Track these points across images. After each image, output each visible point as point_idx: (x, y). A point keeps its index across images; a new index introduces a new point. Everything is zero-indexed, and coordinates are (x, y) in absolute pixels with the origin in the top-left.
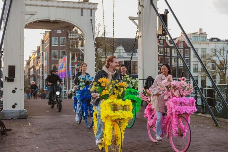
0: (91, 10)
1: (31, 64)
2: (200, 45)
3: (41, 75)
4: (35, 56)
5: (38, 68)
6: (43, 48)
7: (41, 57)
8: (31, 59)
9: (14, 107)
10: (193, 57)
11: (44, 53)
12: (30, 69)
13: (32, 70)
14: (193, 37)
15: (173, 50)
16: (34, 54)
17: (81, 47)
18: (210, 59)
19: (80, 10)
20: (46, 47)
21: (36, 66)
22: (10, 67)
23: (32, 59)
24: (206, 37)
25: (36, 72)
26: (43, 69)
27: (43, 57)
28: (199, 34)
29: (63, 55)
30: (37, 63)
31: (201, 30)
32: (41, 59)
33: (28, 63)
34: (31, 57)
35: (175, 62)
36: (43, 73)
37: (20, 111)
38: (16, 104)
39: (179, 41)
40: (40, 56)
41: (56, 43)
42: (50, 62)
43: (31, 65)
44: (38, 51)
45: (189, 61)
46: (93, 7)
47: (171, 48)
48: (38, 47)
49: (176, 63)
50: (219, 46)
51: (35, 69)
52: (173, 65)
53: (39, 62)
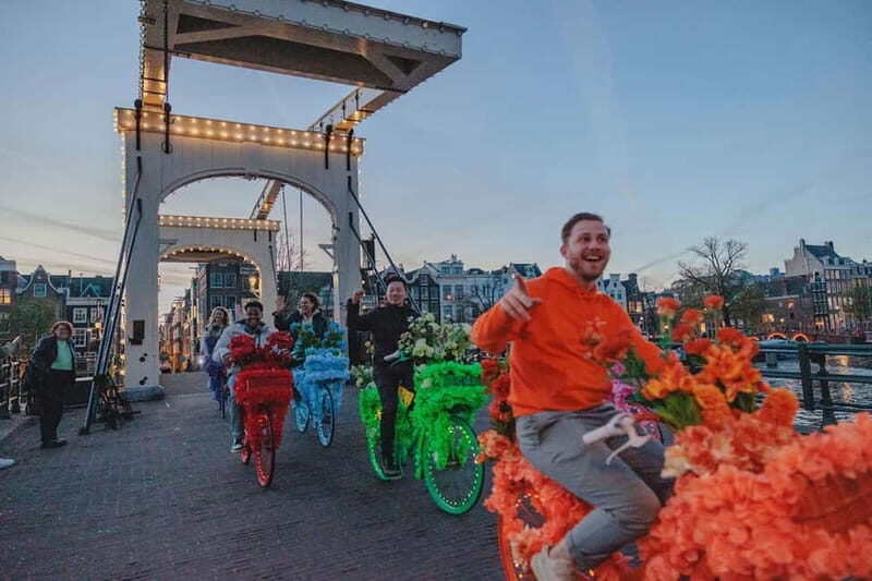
1: (175, 321)
3: (192, 338)
4: (181, 305)
5: (188, 325)
6: (195, 292)
8: (174, 312)
9: (142, 383)
11: (198, 300)
12: (172, 329)
13: (176, 331)
14: (442, 268)
16: (179, 303)
18: (468, 302)
19: (253, 233)
20: (201, 290)
21: (184, 323)
22: (135, 323)
23: (176, 312)
24: (461, 268)
25: (184, 333)
28: (451, 264)
30: (186, 318)
31: (454, 257)
32: (192, 310)
33: (169, 319)
34: (174, 308)
37: (153, 389)
38: (146, 378)
39: (420, 275)
40: (191, 306)
41: (218, 283)
43: (174, 324)
44: (188, 296)
48: (186, 290)
50: (481, 281)
51: (181, 328)
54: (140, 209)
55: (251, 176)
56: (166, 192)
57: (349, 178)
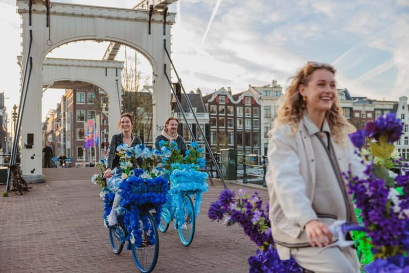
0: (117, 69)
1: (49, 129)
2: (273, 102)
3: (62, 143)
4: (54, 116)
5: (59, 133)
6: (64, 107)
7: (62, 119)
8: (48, 122)
9: (32, 172)
10: (265, 118)
11: (66, 113)
12: (47, 135)
13: (50, 136)
14: (264, 91)
15: (238, 109)
16: (52, 114)
17: (106, 110)
19: (105, 69)
20: (69, 105)
21: (56, 131)
22: (28, 135)
23: (50, 122)
24: (280, 92)
25: (56, 138)
26: (65, 135)
27: (65, 119)
28: (272, 88)
29: (92, 115)
30: (58, 127)
31: (274, 82)
32: (62, 121)
33: (45, 127)
34: (49, 119)
35: (240, 124)
36: (65, 141)
37: (39, 176)
38: (34, 169)
39: (245, 97)
40: (61, 117)
41: (83, 100)
42: (75, 125)
44: (59, 110)
45: (259, 123)
46: (118, 65)
47: (235, 106)
48: (58, 104)
49: (242, 126)
51: (54, 135)
52: (238, 128)
53: (59, 125)
54: (31, 63)
55: (99, 40)
56: (47, 51)
57: (165, 40)
